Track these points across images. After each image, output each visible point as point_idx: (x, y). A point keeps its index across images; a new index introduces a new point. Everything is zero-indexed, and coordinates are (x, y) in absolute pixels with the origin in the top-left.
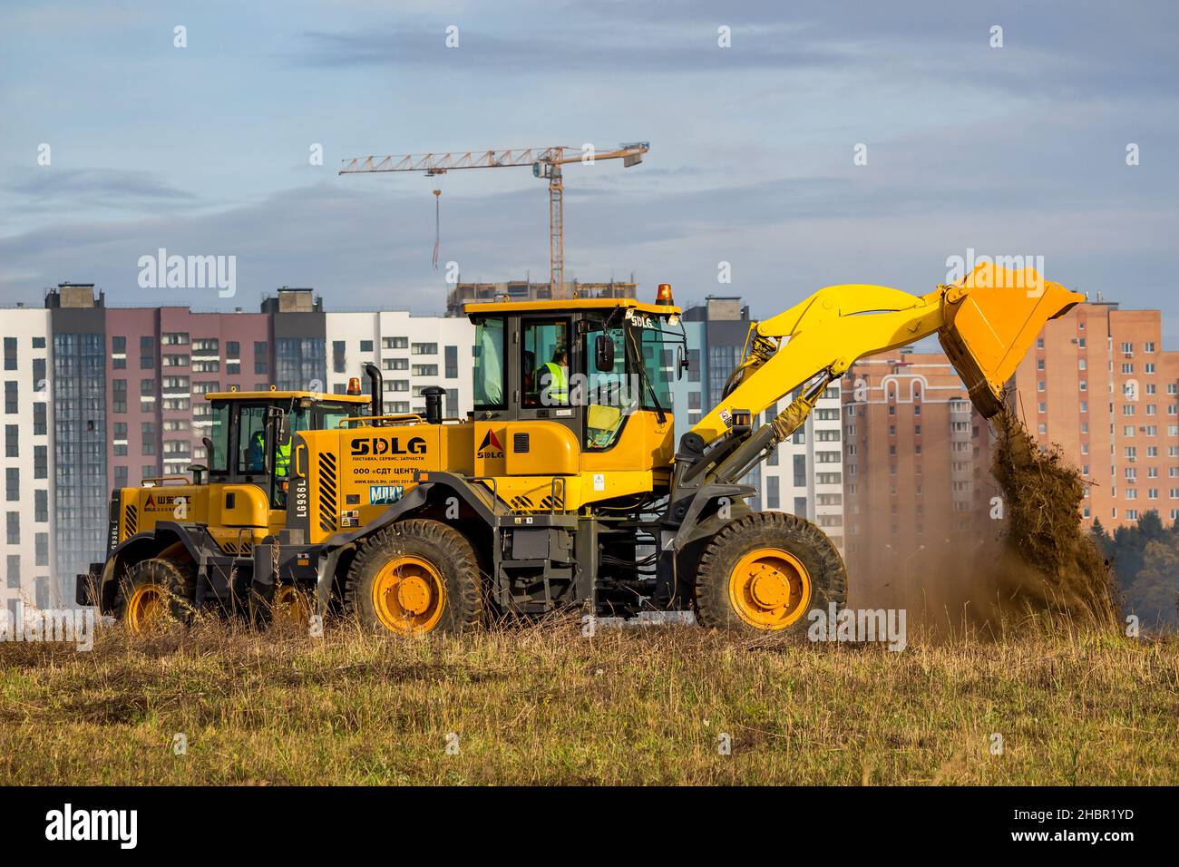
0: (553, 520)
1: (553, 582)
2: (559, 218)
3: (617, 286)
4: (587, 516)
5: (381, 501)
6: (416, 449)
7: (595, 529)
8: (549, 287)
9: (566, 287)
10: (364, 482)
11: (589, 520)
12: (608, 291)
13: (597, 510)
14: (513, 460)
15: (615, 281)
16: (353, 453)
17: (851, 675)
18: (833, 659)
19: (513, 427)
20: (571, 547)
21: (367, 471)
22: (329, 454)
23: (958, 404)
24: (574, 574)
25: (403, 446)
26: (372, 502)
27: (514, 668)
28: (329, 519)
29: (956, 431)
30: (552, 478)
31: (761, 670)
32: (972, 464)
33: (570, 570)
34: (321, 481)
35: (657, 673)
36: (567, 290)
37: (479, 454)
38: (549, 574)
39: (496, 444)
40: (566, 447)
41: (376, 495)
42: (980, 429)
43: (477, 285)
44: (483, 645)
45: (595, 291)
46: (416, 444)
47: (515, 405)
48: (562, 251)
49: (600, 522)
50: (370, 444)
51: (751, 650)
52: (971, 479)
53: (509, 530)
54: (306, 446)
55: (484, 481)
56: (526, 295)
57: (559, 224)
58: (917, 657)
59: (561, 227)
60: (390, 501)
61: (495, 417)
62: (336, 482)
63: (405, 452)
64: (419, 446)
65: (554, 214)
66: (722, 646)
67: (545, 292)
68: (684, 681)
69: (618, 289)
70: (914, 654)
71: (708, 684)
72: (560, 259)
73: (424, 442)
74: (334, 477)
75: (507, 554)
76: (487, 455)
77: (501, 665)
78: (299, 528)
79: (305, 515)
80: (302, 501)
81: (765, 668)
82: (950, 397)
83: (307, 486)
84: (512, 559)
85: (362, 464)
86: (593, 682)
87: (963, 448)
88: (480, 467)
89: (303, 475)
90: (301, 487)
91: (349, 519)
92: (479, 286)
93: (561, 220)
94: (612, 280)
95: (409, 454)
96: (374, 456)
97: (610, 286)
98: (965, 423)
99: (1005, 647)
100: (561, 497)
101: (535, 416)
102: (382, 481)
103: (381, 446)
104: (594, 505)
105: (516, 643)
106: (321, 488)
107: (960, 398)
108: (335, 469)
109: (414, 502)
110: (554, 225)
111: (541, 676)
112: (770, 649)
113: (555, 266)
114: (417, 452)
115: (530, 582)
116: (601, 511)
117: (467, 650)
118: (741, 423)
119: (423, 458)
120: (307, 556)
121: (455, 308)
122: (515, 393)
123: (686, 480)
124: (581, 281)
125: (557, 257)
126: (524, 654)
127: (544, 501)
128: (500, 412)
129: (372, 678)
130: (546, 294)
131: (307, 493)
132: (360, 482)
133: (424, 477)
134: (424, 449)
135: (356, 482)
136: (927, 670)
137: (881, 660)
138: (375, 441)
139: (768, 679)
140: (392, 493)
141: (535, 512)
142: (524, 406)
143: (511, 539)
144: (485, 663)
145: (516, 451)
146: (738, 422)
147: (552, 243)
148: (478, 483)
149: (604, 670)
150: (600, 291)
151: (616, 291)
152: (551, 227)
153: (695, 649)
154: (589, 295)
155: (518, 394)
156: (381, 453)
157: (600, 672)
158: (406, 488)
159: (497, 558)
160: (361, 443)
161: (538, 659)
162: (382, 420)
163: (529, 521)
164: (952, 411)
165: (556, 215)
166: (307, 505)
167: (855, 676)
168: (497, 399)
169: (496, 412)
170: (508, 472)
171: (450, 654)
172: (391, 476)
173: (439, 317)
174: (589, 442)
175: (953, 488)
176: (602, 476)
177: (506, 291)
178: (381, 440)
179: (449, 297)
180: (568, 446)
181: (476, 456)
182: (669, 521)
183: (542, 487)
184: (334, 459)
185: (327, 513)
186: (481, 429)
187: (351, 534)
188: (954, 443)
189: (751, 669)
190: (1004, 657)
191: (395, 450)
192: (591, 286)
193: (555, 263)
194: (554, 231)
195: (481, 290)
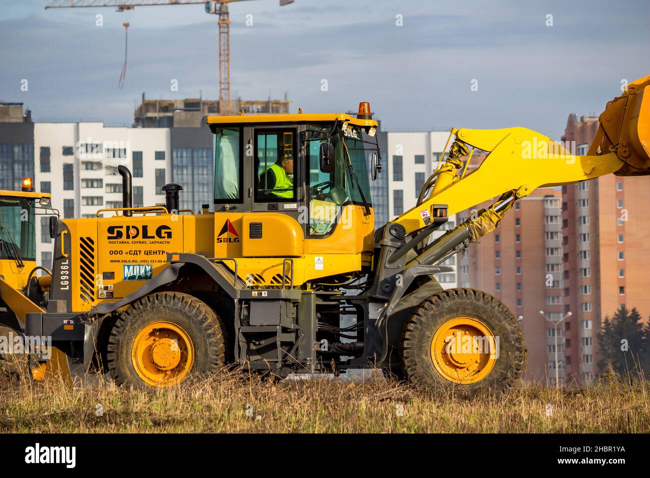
0: (284, 294)
1: (283, 344)
2: (226, 47)
3: (273, 103)
4: (308, 290)
5: (133, 278)
6: (163, 235)
7: (314, 302)
8: (218, 103)
9: (231, 105)
10: (119, 261)
11: (310, 294)
12: (266, 108)
13: (314, 286)
14: (249, 244)
15: (272, 99)
16: (109, 238)
17: (463, 421)
18: (447, 409)
19: (249, 218)
20: (294, 316)
21: (121, 252)
22: (89, 239)
23: (551, 201)
24: (297, 337)
25: (152, 232)
26: (125, 278)
27: (189, 414)
28: (88, 292)
29: (549, 223)
30: (284, 259)
31: (390, 417)
32: (562, 250)
33: (293, 335)
34: (81, 260)
35: (305, 419)
36: (232, 107)
37: (218, 239)
38: (281, 337)
39: (233, 231)
40: (293, 234)
41: (128, 273)
42: (569, 221)
43: (159, 102)
44: (164, 395)
45: (255, 107)
46: (163, 231)
47: (249, 199)
48: (228, 74)
49: (318, 296)
50: (124, 231)
51: (382, 400)
52: (561, 261)
53: (247, 301)
54: (69, 231)
55: (223, 261)
56: (199, 110)
57: (226, 52)
58: (517, 407)
59: (228, 55)
60: (140, 277)
61: (233, 209)
62: (95, 261)
63: (153, 237)
64: (165, 233)
65: (222, 44)
66: (358, 398)
67: (214, 107)
68: (327, 426)
69: (275, 106)
70: (515, 405)
71: (347, 428)
72: (227, 81)
73: (170, 229)
74: (93, 257)
75: (246, 321)
76: (225, 240)
77: (178, 412)
78: (64, 299)
79: (67, 288)
80: (65, 277)
81: (393, 415)
82: (544, 195)
83: (70, 265)
84: (249, 325)
85: (117, 246)
86: (253, 426)
87: (555, 237)
88: (221, 250)
89: (66, 255)
90: (64, 265)
91: (105, 292)
92: (160, 102)
93: (228, 49)
94: (269, 98)
95: (157, 239)
96: (128, 240)
97: (267, 103)
98: (556, 217)
99: (589, 400)
100: (289, 276)
101: (266, 209)
102: (133, 261)
103: (133, 232)
104: (313, 282)
105: (191, 394)
106: (81, 266)
107: (553, 196)
108: (93, 251)
109: (168, 277)
110: (222, 53)
111: (211, 421)
112: (398, 400)
113: (223, 86)
114: (164, 237)
115: (260, 344)
116: (317, 286)
117: (150, 400)
118: (441, 216)
119: (169, 243)
120: (72, 322)
121: (143, 120)
122: (249, 190)
123: (391, 261)
124: (244, 99)
125: (225, 79)
126: (197, 403)
127: (274, 278)
128: (237, 205)
129: (72, 422)
130: (216, 109)
131: (70, 270)
132: (115, 261)
133: (176, 258)
134: (169, 235)
135: (111, 261)
136: (525, 417)
137: (488, 409)
138: (128, 228)
139: (395, 424)
140: (142, 271)
141: (268, 287)
142: (256, 200)
143: (248, 309)
144: (165, 411)
145: (251, 237)
146: (438, 215)
147: (220, 68)
148: (217, 262)
149: (262, 416)
150: (260, 107)
151: (272, 108)
152: (220, 54)
153: (337, 399)
154: (251, 110)
155: (252, 190)
156: (133, 237)
157: (259, 418)
158: (154, 267)
159: (237, 325)
160: (116, 230)
161: (209, 408)
162: (131, 211)
163: (265, 294)
164: (546, 207)
165: (224, 44)
166: (70, 280)
167: (467, 422)
168: (234, 195)
169: (233, 205)
170: (245, 254)
171: (137, 403)
172: (142, 257)
173: (128, 127)
174: (311, 230)
175: (546, 269)
176: (321, 258)
177: (182, 107)
178: (133, 227)
179: (136, 111)
180: (295, 233)
181: (216, 241)
182: (377, 295)
183: (273, 266)
184: (93, 242)
185: (86, 287)
186: (220, 219)
187: (113, 304)
188: (548, 233)
189: (382, 416)
190: (588, 407)
191: (145, 236)
192: (252, 103)
193: (223, 83)
194: (222, 58)
195: (162, 106)
